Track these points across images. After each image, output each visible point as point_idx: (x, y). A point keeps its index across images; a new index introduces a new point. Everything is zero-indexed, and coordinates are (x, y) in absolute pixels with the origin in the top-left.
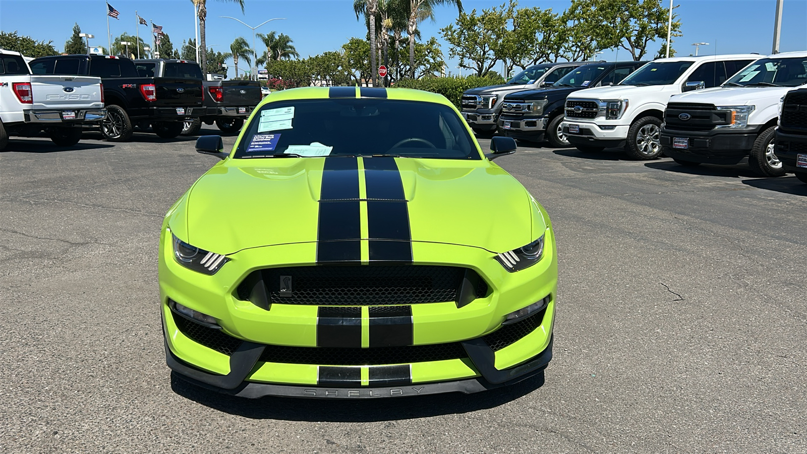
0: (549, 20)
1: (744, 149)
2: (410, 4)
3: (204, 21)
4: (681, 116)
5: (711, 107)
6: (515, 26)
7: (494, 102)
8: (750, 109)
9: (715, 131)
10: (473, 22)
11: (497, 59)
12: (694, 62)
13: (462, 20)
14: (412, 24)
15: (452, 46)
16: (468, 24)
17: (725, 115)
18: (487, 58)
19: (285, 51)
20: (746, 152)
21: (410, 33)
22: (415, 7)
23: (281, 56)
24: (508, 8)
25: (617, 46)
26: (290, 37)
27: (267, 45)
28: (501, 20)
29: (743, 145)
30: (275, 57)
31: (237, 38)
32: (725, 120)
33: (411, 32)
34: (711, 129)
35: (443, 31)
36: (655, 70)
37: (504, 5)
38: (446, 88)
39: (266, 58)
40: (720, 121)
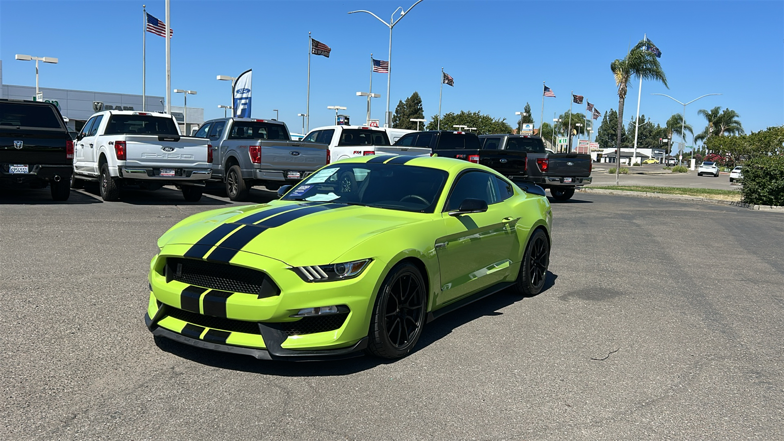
3: (624, 99)
19: (729, 126)
23: (723, 131)
26: (736, 112)
27: (710, 121)
30: (717, 133)
31: (673, 114)
39: (707, 134)
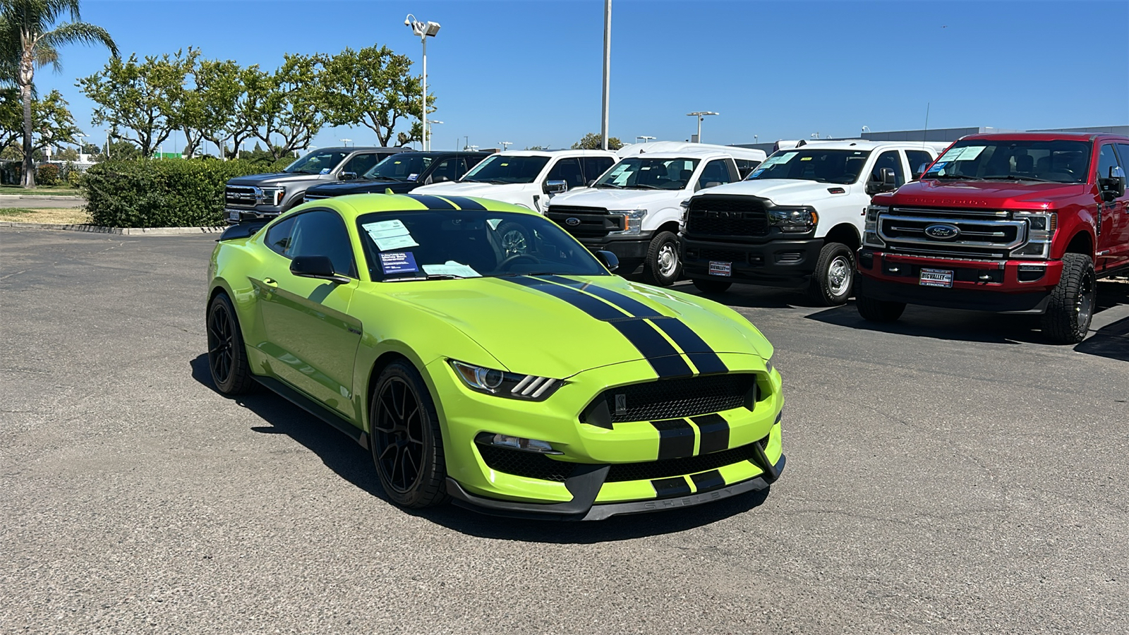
0: (255, 80)
1: (640, 256)
2: (20, 37)
4: (568, 221)
5: (603, 211)
6: (198, 84)
7: (281, 197)
8: (641, 214)
9: (608, 238)
10: (132, 74)
11: (172, 128)
12: (550, 158)
13: (115, 69)
14: (25, 69)
15: (98, 106)
16: (123, 75)
17: (618, 220)
18: (156, 127)
20: (641, 260)
21: (22, 82)
22: (30, 44)
24: (186, 59)
25: (357, 122)
28: (177, 74)
29: (638, 253)
32: (619, 226)
33: (25, 82)
34: (604, 236)
35: (83, 83)
36: (506, 165)
37: (180, 52)
38: (180, 174)
40: (613, 227)
